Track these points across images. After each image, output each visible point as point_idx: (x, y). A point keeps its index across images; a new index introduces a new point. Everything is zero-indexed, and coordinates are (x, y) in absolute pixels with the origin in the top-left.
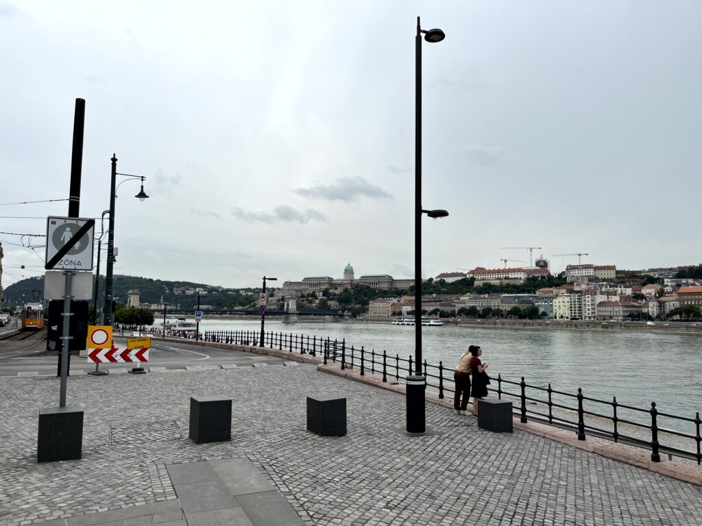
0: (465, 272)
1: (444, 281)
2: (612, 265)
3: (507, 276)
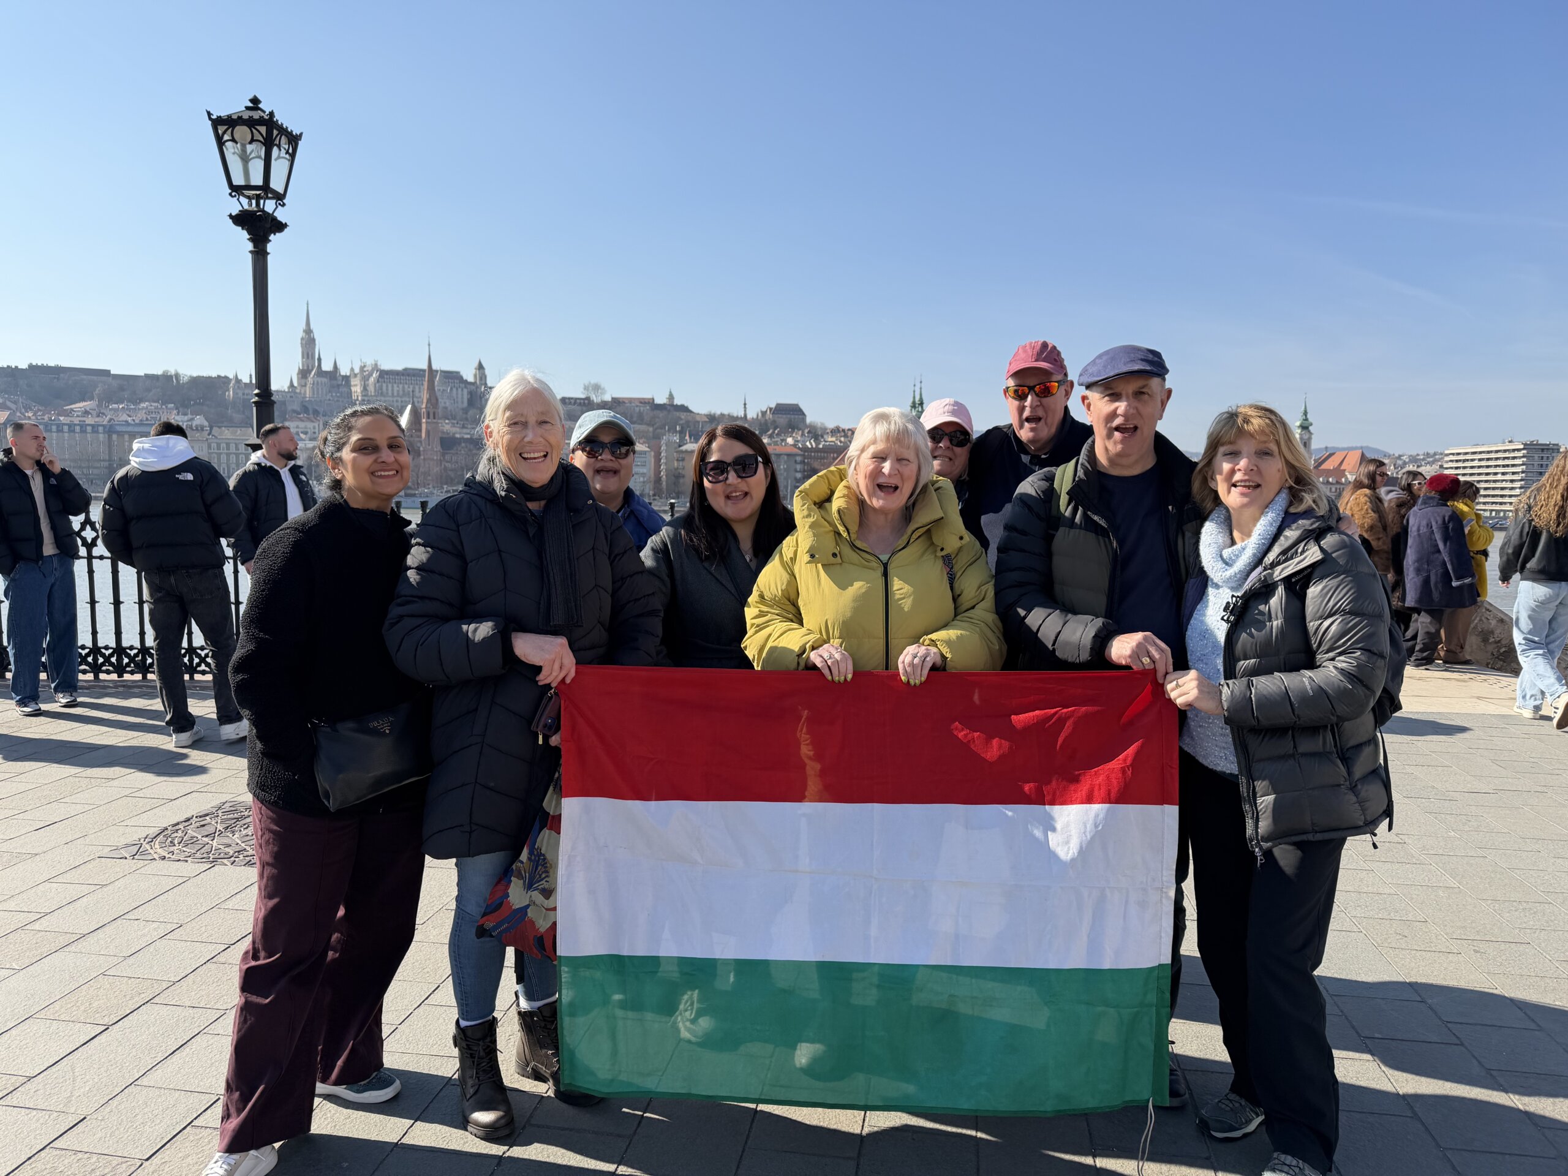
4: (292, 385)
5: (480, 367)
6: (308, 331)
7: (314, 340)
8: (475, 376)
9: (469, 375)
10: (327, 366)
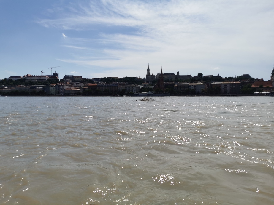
0: (21, 76)
1: (12, 80)
2: (81, 76)
3: (40, 78)
4: (145, 78)
5: (178, 72)
6: (148, 68)
7: (149, 70)
8: (177, 74)
9: (176, 74)
10: (151, 74)
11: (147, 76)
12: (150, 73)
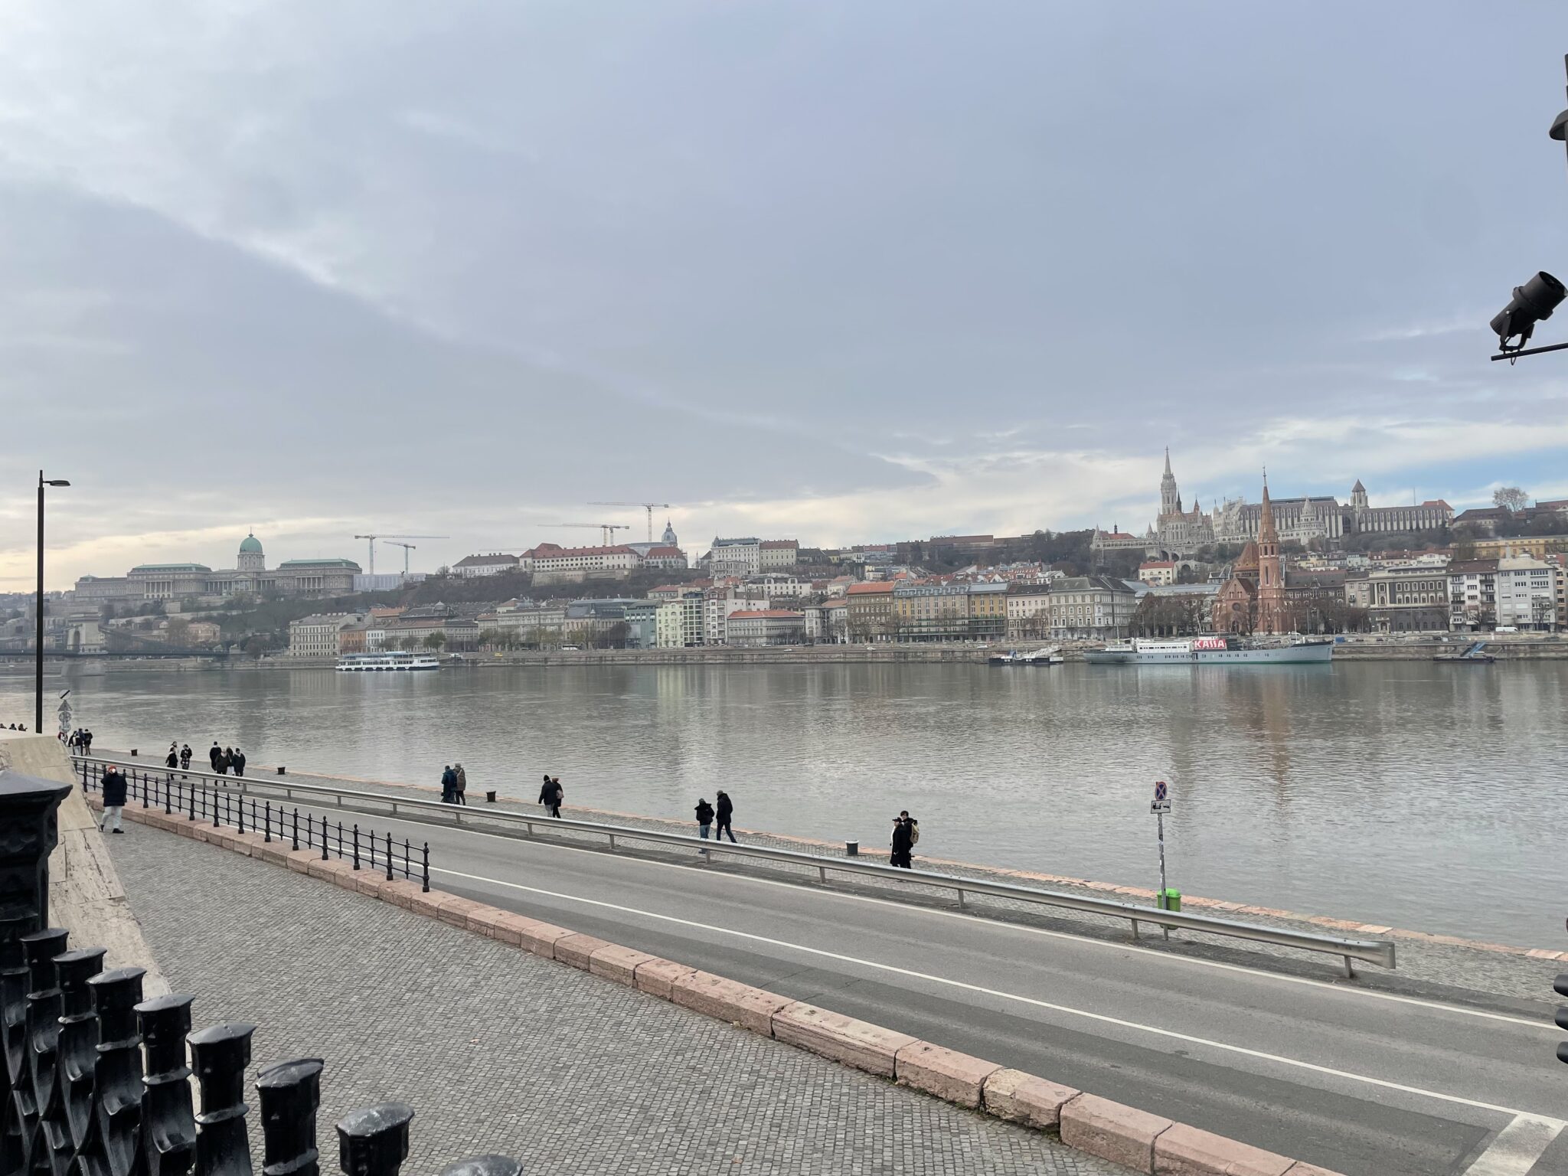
0: (517, 555)
2: (793, 538)
3: (599, 561)
4: (1151, 532)
5: (1359, 489)
6: (1168, 476)
8: (1352, 499)
9: (1345, 499)
10: (1187, 508)
11: (1162, 520)
12: (1179, 503)
